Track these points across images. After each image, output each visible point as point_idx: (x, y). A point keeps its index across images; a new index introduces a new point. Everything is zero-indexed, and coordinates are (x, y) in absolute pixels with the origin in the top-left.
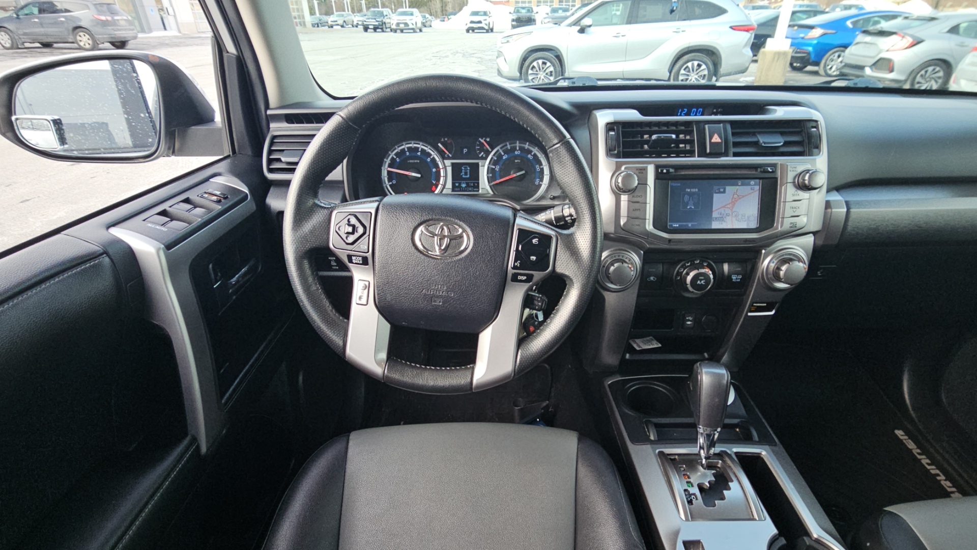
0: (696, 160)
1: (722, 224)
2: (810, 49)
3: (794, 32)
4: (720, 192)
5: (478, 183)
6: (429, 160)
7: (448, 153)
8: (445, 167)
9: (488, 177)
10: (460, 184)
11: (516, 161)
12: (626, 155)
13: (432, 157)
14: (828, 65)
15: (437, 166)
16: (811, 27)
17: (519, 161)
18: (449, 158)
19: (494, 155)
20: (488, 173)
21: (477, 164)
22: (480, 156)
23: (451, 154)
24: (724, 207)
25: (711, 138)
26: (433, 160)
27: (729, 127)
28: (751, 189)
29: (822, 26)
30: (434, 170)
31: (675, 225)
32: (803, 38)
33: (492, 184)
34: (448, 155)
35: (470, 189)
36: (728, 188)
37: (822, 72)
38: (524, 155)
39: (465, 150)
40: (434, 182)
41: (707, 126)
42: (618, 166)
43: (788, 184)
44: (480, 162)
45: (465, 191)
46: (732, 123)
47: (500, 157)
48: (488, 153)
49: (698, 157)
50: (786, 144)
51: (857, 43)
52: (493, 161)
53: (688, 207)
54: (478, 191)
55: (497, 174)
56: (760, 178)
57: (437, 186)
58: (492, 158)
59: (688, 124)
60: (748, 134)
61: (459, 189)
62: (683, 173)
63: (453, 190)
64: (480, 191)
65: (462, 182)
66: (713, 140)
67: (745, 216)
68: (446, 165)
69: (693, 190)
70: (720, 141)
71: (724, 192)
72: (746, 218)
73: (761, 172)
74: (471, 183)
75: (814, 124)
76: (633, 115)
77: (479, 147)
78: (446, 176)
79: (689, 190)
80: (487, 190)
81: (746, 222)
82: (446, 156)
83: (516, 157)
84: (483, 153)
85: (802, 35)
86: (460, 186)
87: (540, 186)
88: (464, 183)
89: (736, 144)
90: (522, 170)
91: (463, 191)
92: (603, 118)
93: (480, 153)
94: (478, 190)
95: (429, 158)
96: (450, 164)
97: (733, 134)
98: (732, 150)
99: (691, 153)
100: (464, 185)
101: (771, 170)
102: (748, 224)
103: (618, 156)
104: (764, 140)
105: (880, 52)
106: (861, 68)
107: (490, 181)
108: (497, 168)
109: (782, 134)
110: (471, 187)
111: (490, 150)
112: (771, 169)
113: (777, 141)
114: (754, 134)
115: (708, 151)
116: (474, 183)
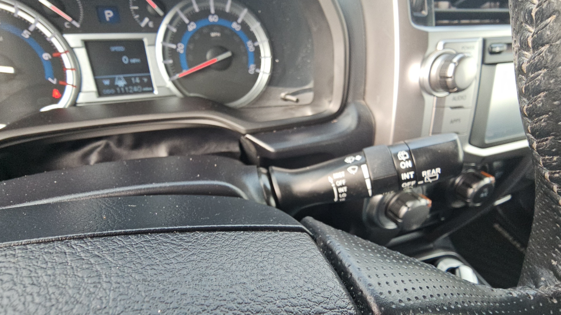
5: (149, 78)
6: (26, 34)
7: (69, 19)
8: (71, 50)
9: (166, 66)
10: (113, 81)
11: (213, 34)
13: (32, 28)
15: (51, 48)
17: (218, 34)
18: (73, 30)
19: (171, 23)
20: (164, 58)
21: (140, 43)
22: (143, 24)
23: (77, 21)
26: (37, 33)
30: (46, 56)
33: (178, 76)
34: (71, 24)
35: (136, 89)
38: (224, 23)
39: (108, 14)
40: (54, 82)
44: (146, 38)
45: (126, 93)
47: (182, 27)
48: (157, 20)
52: (169, 35)
54: (152, 91)
55: (183, 62)
57: (62, 89)
58: (167, 30)
61: (113, 91)
63: (100, 94)
64: (156, 92)
65: (117, 77)
68: (72, 45)
74: (135, 77)
77: (136, 8)
78: (77, 69)
80: (169, 89)
82: (66, 24)
83: (212, 27)
84: (146, 20)
86: (113, 86)
87: (257, 75)
88: (120, 79)
90: (225, 50)
91: (121, 94)
93: (141, 19)
94: (150, 89)
95: (25, 32)
96: (80, 44)
100: (121, 83)
107: (171, 73)
108: (181, 48)
110: (136, 84)
111: (161, 13)
116: (141, 78)
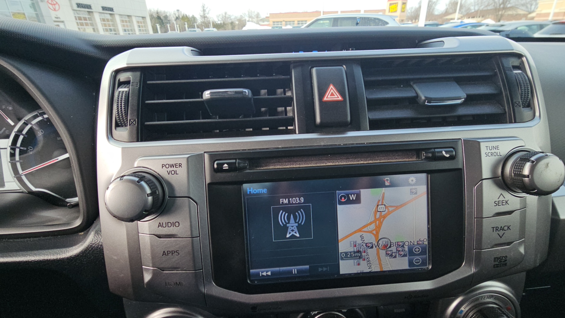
0: (294, 138)
1: (359, 264)
4: (349, 202)
24: (360, 230)
25: (322, 95)
27: (358, 72)
28: (412, 193)
31: (264, 274)
36: (365, 193)
41: (314, 70)
43: (484, 181)
46: (364, 62)
49: (300, 133)
50: (470, 100)
53: (288, 236)
56: (427, 172)
62: (271, 167)
64: (6, 186)
66: (328, 98)
67: (403, 246)
69: (295, 200)
70: (340, 98)
71: (358, 200)
72: (406, 248)
73: (427, 158)
75: (515, 62)
79: (286, 201)
81: (406, 259)
89: (374, 104)
97: (369, 85)
98: (369, 115)
99: (288, 125)
101: (448, 156)
102: (411, 263)
104: (428, 93)
108: (30, 150)
109: (460, 81)
111: (12, 123)
112: (446, 152)
113: (453, 94)
115: (318, 120)
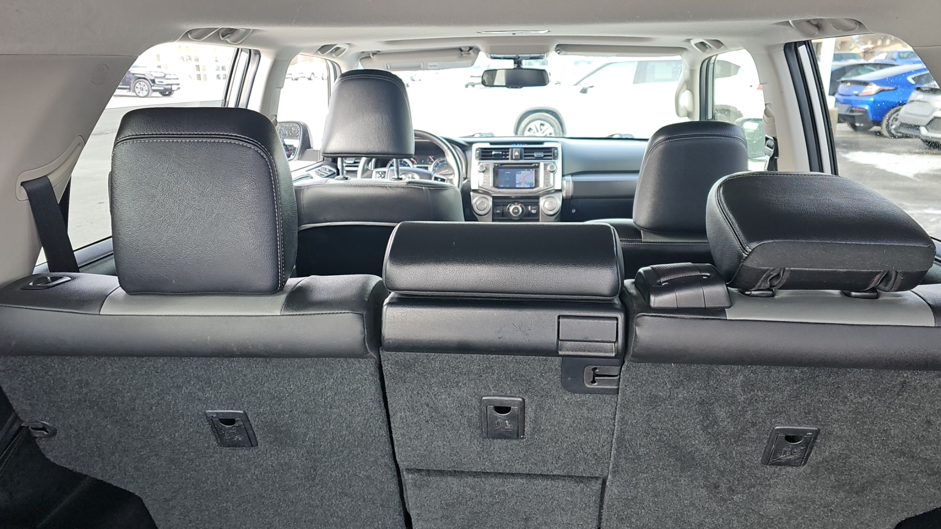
0: (510, 161)
1: (520, 186)
2: (867, 107)
3: (847, 89)
4: (518, 174)
12: (482, 159)
14: (892, 125)
16: (865, 83)
18: (415, 164)
22: (429, 163)
24: (520, 179)
25: (515, 153)
27: (523, 150)
28: (530, 172)
29: (877, 82)
32: (857, 95)
36: (522, 172)
37: (885, 133)
39: (423, 161)
41: (515, 149)
42: (479, 163)
44: (428, 166)
46: (525, 149)
47: (438, 164)
48: (432, 162)
50: (545, 156)
51: (912, 101)
56: (532, 168)
59: (508, 149)
60: (532, 152)
62: (504, 166)
69: (509, 173)
70: (519, 154)
71: (520, 173)
73: (533, 166)
75: (557, 149)
76: (488, 146)
79: (507, 173)
85: (856, 92)
89: (525, 156)
92: (475, 147)
97: (525, 152)
98: (524, 158)
99: (508, 159)
103: (480, 159)
104: (536, 155)
105: (934, 110)
106: (917, 127)
108: (437, 169)
109: (544, 152)
112: (537, 165)
113: (542, 154)
114: (533, 152)
115: (514, 158)
